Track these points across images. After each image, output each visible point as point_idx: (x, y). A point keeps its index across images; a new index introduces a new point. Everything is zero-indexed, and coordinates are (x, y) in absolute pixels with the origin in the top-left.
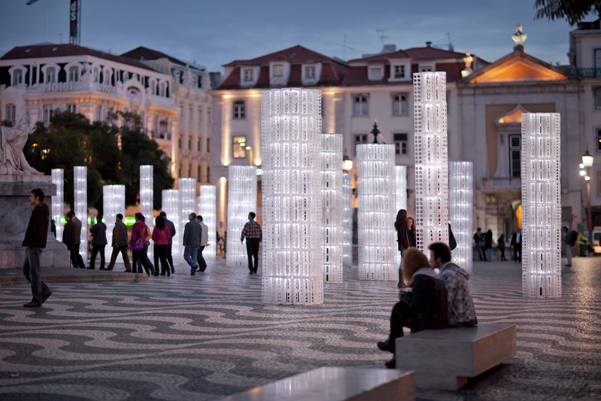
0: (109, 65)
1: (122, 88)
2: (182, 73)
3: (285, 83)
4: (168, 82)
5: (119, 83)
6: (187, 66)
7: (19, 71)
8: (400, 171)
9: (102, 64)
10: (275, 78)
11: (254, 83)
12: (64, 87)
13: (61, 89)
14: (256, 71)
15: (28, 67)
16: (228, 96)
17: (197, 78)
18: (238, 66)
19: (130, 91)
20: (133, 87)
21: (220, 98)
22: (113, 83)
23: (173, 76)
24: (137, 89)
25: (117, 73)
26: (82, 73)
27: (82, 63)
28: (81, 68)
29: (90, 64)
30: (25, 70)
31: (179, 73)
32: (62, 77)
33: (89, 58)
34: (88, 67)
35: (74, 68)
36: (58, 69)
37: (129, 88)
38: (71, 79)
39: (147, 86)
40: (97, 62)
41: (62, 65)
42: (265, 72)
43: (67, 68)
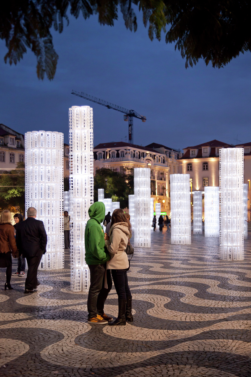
0: (137, 150)
1: (143, 160)
2: (170, 153)
3: (208, 156)
4: (164, 157)
5: (142, 158)
6: (172, 150)
7: (101, 153)
8: (216, 189)
9: (134, 150)
10: (204, 154)
11: (195, 156)
12: (118, 160)
13: (117, 161)
14: (196, 151)
15: (104, 152)
16: (185, 162)
17: (177, 155)
18: (189, 149)
19: (147, 161)
20: (148, 159)
21: (182, 163)
22: (139, 158)
23: (166, 155)
24: (150, 160)
25: (141, 153)
26: (126, 154)
27: (126, 150)
28: (125, 151)
29: (129, 150)
30: (103, 153)
31: (169, 153)
32: (118, 155)
33: (129, 148)
34: (128, 152)
35: (123, 152)
36: (116, 152)
37: (146, 160)
38: (121, 156)
39: (154, 159)
40: (132, 149)
41: (118, 151)
42: (200, 151)
43: (120, 152)
